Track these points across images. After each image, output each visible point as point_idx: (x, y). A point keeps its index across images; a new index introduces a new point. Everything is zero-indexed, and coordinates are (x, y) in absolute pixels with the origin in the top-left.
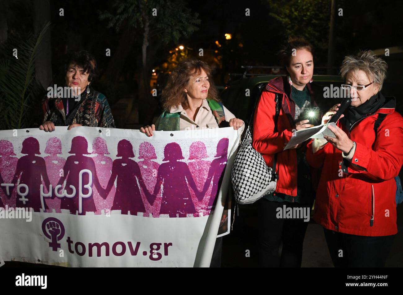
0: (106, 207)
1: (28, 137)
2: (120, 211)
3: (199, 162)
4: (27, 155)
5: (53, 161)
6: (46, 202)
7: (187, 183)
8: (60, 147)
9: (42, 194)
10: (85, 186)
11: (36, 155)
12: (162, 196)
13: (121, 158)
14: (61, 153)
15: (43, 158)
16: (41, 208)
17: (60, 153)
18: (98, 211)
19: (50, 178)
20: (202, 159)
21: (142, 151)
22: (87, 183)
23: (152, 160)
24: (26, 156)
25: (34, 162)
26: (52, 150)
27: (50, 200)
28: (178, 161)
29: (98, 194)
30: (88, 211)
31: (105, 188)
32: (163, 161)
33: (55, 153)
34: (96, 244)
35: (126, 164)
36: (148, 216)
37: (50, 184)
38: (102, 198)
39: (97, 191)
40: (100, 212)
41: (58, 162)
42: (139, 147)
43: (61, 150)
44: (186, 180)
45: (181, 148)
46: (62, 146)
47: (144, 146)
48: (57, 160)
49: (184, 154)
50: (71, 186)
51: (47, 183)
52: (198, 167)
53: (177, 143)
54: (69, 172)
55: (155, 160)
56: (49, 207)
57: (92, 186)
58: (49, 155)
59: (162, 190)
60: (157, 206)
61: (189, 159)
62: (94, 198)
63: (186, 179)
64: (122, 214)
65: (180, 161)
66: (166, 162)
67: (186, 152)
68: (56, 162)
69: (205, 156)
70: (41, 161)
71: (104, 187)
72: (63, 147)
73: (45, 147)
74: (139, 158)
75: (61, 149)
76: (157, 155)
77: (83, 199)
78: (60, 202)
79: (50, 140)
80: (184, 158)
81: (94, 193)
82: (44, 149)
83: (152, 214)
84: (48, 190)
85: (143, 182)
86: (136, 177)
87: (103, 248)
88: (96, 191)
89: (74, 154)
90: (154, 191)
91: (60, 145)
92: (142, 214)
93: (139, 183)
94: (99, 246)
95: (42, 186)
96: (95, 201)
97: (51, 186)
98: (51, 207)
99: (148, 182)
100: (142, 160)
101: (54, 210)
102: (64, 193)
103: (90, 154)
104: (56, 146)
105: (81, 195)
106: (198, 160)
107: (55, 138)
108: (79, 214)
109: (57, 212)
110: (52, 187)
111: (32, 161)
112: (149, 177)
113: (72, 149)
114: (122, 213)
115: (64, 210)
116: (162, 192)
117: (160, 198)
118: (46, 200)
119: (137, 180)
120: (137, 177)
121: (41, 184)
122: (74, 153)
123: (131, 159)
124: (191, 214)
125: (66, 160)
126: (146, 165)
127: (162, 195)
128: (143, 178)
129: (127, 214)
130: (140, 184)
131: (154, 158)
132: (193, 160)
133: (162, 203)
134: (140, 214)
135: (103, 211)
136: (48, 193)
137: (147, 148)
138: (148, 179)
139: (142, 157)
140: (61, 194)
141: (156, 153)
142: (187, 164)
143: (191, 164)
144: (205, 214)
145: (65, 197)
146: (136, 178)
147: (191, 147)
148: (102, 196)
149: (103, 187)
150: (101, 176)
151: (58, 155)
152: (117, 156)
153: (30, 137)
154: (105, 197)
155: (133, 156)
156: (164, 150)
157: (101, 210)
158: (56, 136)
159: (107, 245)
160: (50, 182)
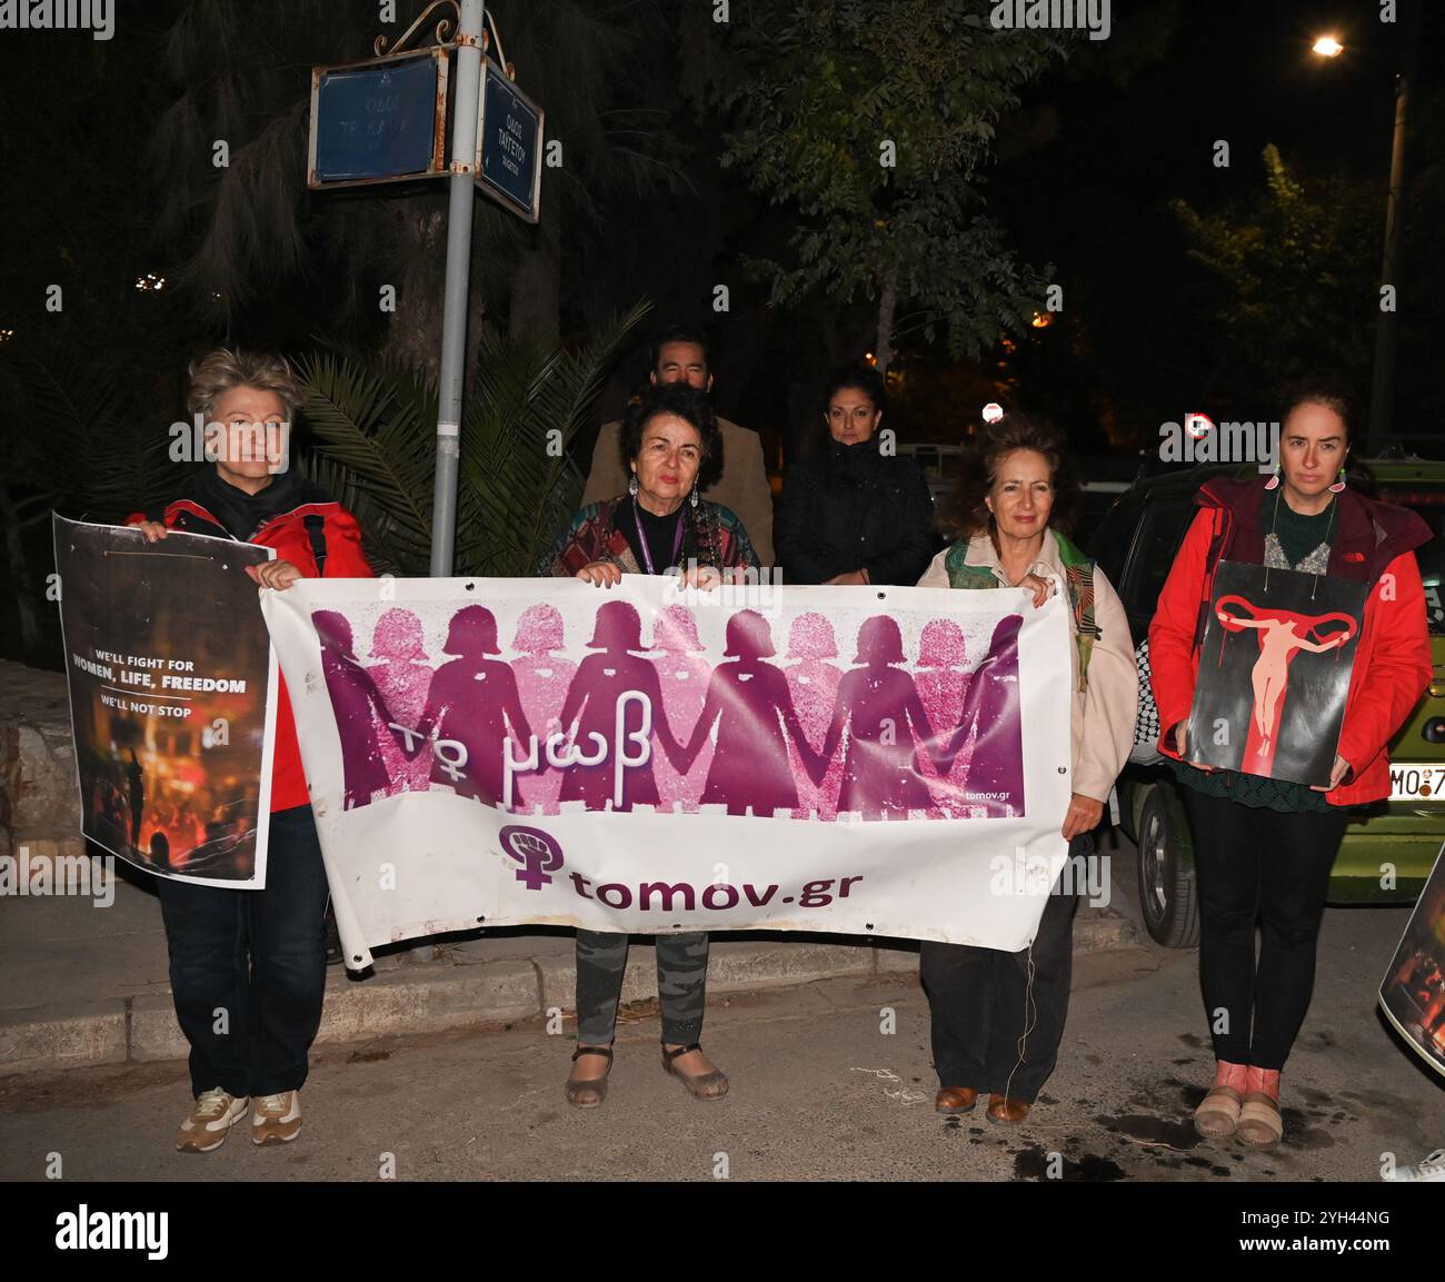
0: (686, 794)
1: (468, 606)
2: (724, 807)
3: (943, 674)
4: (460, 657)
5: (538, 671)
6: (520, 785)
7: (911, 724)
8: (558, 631)
9: (510, 765)
10: (633, 736)
11: (487, 656)
12: (844, 760)
13: (736, 659)
14: (562, 646)
15: (508, 662)
16: (502, 801)
17: (560, 647)
18: (664, 804)
19: (529, 719)
20: (953, 668)
21: (800, 638)
22: (638, 728)
23: (823, 661)
24: (457, 660)
25: (480, 676)
26: (534, 642)
27: (534, 777)
28: (890, 665)
29: (667, 759)
30: (639, 802)
31: (685, 745)
32: (853, 662)
33: (544, 648)
34: (660, 886)
35: (751, 676)
36: (806, 817)
37: (531, 734)
38: (675, 772)
39: (663, 751)
40: (671, 807)
41: (554, 671)
42: (789, 629)
43: (561, 639)
44: (906, 718)
45: (901, 631)
46: (565, 626)
47: (807, 624)
48: (549, 667)
49: (905, 651)
50: (594, 735)
51: (523, 733)
52: (939, 687)
53: (892, 617)
54: (587, 697)
55: (832, 661)
56: (526, 801)
57: (650, 737)
58: (528, 654)
59: (846, 743)
60: (831, 787)
61: (919, 663)
62: (655, 769)
63: (908, 715)
64: (728, 814)
65: (896, 666)
66: (860, 666)
67: (911, 646)
68: (546, 673)
69: (958, 659)
70: (504, 673)
71: (682, 741)
72: (566, 630)
73: (515, 632)
74: (789, 657)
75: (561, 635)
76: (838, 648)
77: (626, 769)
78: (561, 780)
79: (528, 612)
80: (906, 660)
81: (655, 757)
82: (512, 639)
83: (819, 811)
84: (527, 752)
85: (796, 721)
86: (778, 709)
87: (679, 898)
88: (660, 752)
89: (604, 650)
90: (825, 746)
91: (559, 623)
92: (788, 811)
93: (787, 726)
94: (667, 892)
95: (508, 741)
96: (659, 778)
97: (534, 739)
98: (532, 799)
99: (809, 720)
100: (798, 661)
101: (539, 808)
102: (574, 755)
103: (647, 650)
104: (548, 631)
105: (621, 759)
106: (942, 670)
107: (544, 605)
108: (615, 809)
109: (547, 813)
110: (539, 742)
111: (475, 674)
112: (813, 706)
113: (597, 634)
114: (730, 812)
115: (569, 803)
116: (844, 748)
117: (838, 765)
118: (521, 780)
119: (781, 718)
120: (781, 710)
121: (506, 735)
122: (603, 647)
123: (763, 662)
124: (919, 811)
125: (579, 665)
126: (806, 675)
127: (844, 755)
128: (797, 710)
129: (743, 813)
130: (789, 729)
131: (830, 655)
132: (929, 669)
133: (844, 779)
134: (782, 813)
135: (677, 805)
136: (525, 760)
137: (814, 628)
138: (810, 712)
139: (798, 654)
140: (564, 757)
141: (836, 641)
142: (913, 677)
143: (923, 677)
144: (959, 815)
145: (576, 765)
146: (779, 713)
147: (926, 632)
148: (675, 765)
149: (678, 742)
150: (675, 710)
151: (552, 653)
152: (726, 654)
153: (473, 604)
154: (683, 770)
155: (770, 653)
156: (857, 635)
157: (672, 803)
158: (546, 602)
159: (688, 890)
160: (532, 728)
